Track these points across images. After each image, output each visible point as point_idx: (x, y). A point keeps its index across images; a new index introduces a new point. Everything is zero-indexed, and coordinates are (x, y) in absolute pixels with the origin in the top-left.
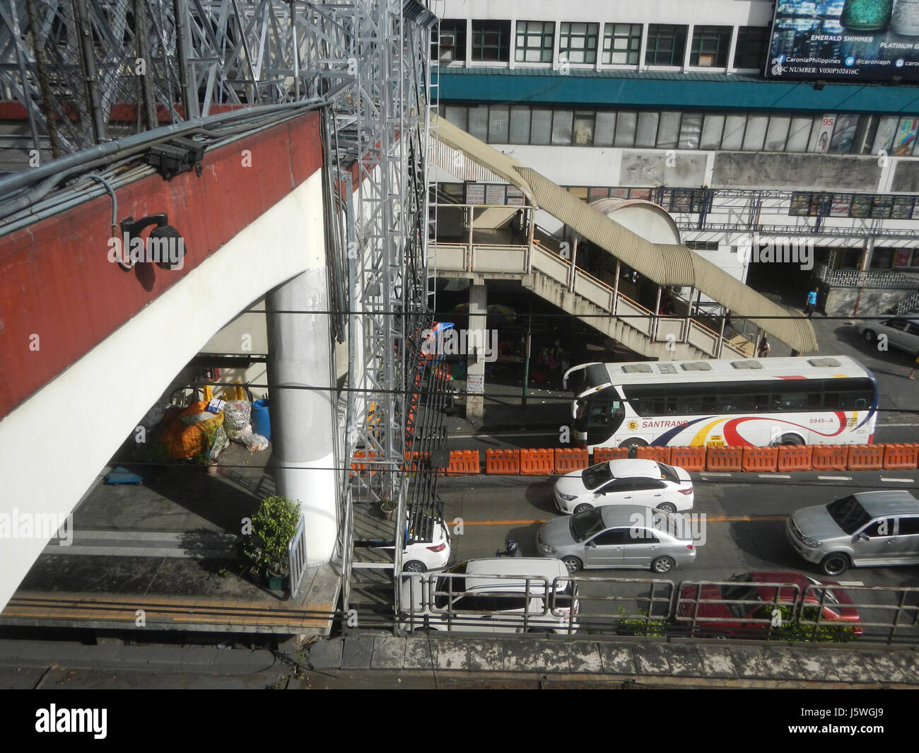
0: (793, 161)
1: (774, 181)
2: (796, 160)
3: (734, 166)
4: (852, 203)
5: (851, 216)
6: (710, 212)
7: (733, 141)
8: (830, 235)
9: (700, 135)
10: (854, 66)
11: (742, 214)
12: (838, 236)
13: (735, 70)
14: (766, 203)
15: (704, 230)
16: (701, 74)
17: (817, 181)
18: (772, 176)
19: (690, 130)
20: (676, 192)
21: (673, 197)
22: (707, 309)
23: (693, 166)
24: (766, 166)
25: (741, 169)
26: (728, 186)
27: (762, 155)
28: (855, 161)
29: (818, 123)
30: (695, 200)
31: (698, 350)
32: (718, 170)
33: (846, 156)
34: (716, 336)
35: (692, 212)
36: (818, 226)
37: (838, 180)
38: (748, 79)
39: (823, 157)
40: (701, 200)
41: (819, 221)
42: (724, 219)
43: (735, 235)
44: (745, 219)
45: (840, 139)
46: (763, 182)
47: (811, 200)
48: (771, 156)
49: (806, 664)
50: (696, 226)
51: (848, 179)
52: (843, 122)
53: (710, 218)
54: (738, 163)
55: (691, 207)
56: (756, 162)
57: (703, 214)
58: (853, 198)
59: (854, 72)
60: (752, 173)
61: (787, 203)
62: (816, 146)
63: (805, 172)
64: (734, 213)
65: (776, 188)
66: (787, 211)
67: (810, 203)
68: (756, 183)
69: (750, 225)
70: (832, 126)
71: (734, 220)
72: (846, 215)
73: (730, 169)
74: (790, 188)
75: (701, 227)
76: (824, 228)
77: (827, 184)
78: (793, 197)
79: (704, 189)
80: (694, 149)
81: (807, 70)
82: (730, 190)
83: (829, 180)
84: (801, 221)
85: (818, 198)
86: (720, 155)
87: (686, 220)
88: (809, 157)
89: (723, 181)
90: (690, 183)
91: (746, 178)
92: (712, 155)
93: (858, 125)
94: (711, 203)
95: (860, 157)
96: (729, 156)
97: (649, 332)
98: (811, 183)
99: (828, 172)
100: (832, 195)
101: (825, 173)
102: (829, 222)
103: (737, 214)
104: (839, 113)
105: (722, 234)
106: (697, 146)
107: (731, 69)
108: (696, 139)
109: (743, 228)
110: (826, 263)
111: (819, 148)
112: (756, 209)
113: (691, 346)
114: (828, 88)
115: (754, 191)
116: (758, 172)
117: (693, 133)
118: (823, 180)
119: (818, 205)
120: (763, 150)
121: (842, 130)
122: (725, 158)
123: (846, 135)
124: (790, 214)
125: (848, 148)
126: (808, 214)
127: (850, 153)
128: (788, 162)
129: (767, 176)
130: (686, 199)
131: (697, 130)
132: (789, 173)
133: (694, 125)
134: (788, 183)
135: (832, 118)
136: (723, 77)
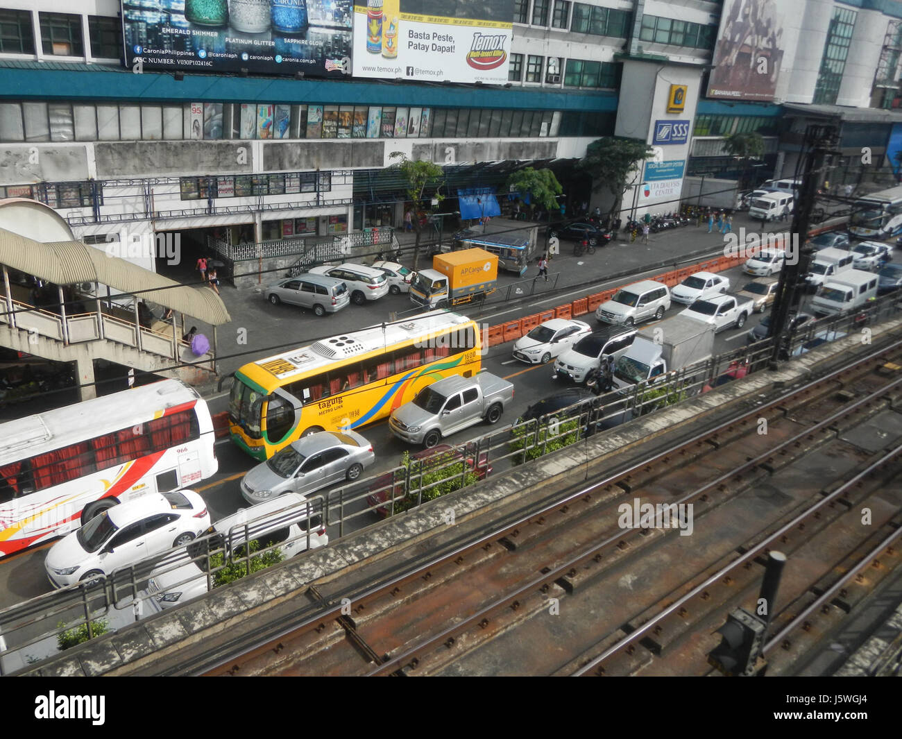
0: (173, 148)
1: (159, 169)
2: (176, 147)
3: (116, 156)
4: (235, 185)
5: (236, 196)
6: (102, 204)
7: (109, 131)
8: (222, 214)
9: (73, 125)
10: (207, 59)
11: (135, 203)
12: (230, 214)
13: (95, 60)
14: (157, 190)
15: (100, 223)
16: (59, 63)
17: (200, 166)
18: (157, 164)
19: (61, 121)
20: (60, 187)
21: (58, 192)
22: (121, 302)
23: (72, 158)
24: (149, 155)
25: (124, 159)
26: (115, 177)
27: (142, 145)
28: (228, 145)
29: (187, 111)
30: (83, 193)
31: (117, 343)
32: (101, 161)
33: (220, 141)
34: (132, 325)
35: (82, 205)
36: (210, 208)
37: (217, 165)
38: (110, 69)
39: (200, 143)
40: (90, 193)
41: (210, 203)
42: (120, 210)
43: (134, 224)
44: (141, 208)
45: (211, 126)
46: (149, 170)
47: (198, 184)
48: (151, 144)
49: (247, 596)
50: (91, 220)
51: (227, 162)
52: (210, 109)
53: (103, 210)
54: (120, 153)
55: (82, 201)
56: (138, 152)
57: (95, 208)
58: (235, 179)
59: (208, 64)
60: (137, 162)
61: (177, 189)
62: (191, 134)
63: (187, 158)
64: (128, 203)
65: (163, 175)
66: (179, 196)
67: (198, 188)
68: (143, 172)
69: (146, 213)
70: (201, 115)
71: (129, 210)
72: (233, 195)
73: (113, 160)
74: (176, 174)
75: (96, 219)
76: (215, 208)
77: (209, 168)
78: (180, 183)
79: (91, 181)
80: (70, 141)
81: (165, 61)
82: (118, 181)
83: (210, 164)
84: (194, 204)
85: (204, 182)
86: (99, 146)
87: (79, 215)
88: (187, 144)
89: (108, 172)
90: (74, 176)
91: (132, 168)
92: (90, 147)
93: (223, 112)
94: (102, 195)
95: (232, 142)
96: (109, 146)
97: (60, 336)
98: (195, 167)
99: (208, 157)
100: (215, 178)
101: (205, 159)
102: (218, 203)
103: (131, 204)
104: (205, 101)
105: (120, 225)
106: (72, 138)
107: (89, 58)
108: (69, 130)
109: (141, 216)
110: (225, 241)
111: (194, 135)
112: (148, 196)
113: (109, 340)
114: (188, 78)
115: (143, 180)
116: (142, 160)
117: (64, 125)
118: (204, 165)
119: (206, 188)
120: (142, 139)
121: (211, 117)
122: (104, 149)
123: (215, 122)
124: (182, 199)
125: (220, 134)
126: (199, 198)
127: (223, 139)
128: (169, 149)
129: (152, 165)
130: (73, 193)
131: (68, 121)
132: (172, 160)
133: (63, 116)
134: (174, 169)
135: (199, 106)
136: (83, 66)
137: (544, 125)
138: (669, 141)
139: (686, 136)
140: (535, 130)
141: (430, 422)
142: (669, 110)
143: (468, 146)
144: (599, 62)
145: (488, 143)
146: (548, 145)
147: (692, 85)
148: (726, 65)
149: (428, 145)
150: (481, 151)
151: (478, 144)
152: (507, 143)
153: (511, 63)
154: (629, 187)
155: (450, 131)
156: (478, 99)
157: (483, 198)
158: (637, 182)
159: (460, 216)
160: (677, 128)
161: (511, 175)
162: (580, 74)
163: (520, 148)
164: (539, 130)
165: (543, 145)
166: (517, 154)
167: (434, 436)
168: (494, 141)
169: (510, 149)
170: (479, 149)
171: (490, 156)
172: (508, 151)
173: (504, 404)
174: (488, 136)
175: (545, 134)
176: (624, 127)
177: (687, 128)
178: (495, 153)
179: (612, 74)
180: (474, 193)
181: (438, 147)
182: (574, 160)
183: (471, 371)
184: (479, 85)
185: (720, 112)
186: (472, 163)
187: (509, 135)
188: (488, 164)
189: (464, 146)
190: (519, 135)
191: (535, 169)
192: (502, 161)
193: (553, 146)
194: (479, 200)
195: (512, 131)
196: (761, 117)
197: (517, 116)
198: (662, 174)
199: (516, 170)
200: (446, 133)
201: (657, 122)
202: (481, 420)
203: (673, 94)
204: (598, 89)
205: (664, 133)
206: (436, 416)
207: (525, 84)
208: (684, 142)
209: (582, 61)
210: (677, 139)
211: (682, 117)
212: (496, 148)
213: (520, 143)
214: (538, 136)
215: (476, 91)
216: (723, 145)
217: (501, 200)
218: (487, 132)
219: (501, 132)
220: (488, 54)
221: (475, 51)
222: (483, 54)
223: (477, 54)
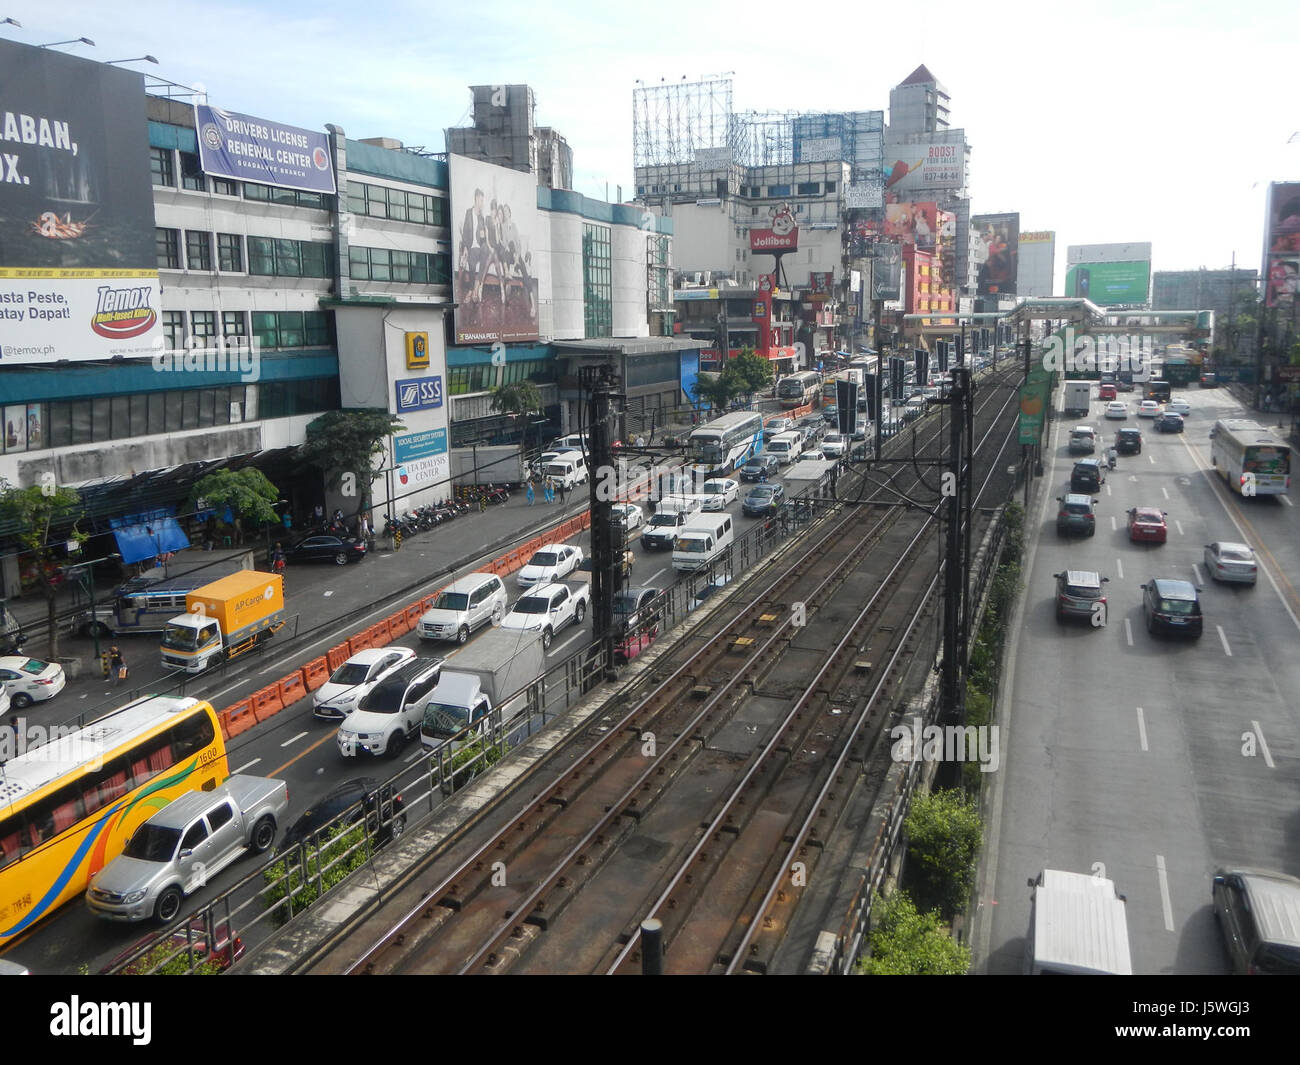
137: (235, 407)
138: (419, 406)
139: (441, 397)
140: (222, 414)
141: (159, 877)
142: (410, 366)
143: (116, 452)
144: (300, 312)
145: (149, 443)
146: (246, 434)
147: (433, 330)
148: (472, 301)
149: (47, 460)
150: (140, 457)
151: (133, 446)
152: (180, 440)
153: (165, 324)
154: (377, 475)
155: (83, 433)
156: (120, 382)
157: (156, 526)
158: (387, 466)
159: (121, 559)
160: (426, 387)
161: (196, 484)
162: (274, 330)
163: (203, 443)
164: (229, 415)
165: (238, 435)
166: (200, 453)
167: (173, 897)
168: (160, 438)
169: (188, 447)
170: (135, 453)
171: (157, 461)
172: (184, 450)
173: (276, 816)
174: (147, 432)
175: (239, 419)
176: (354, 394)
177: (440, 386)
178: (164, 456)
179: (322, 326)
180: (139, 521)
181: (64, 460)
182: (290, 448)
183: (213, 780)
184: (118, 362)
185: (477, 361)
186: (128, 476)
187: (182, 427)
188: (155, 473)
189: (110, 452)
190: (198, 426)
191: (233, 469)
192: (176, 466)
193: (254, 433)
194: (149, 531)
195: (185, 421)
196: (530, 361)
197: (189, 399)
198: (419, 450)
199: (202, 477)
201: (397, 383)
202: (245, 849)
203: (411, 344)
204: (306, 348)
205: (409, 396)
206: (170, 865)
208: (439, 405)
209: (274, 313)
210: (428, 402)
211: (429, 372)
212: (164, 449)
214: (229, 423)
215: (116, 370)
216: (490, 402)
217: (185, 524)
218: (143, 429)
219: (168, 425)
220: (126, 316)
221: (105, 313)
222: (118, 317)
223: (109, 317)
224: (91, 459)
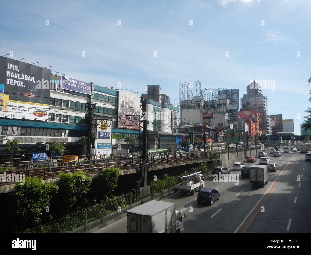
137: (63, 134)
138: (104, 138)
139: (110, 136)
140: (60, 135)
142: (102, 129)
143: (35, 139)
145: (43, 138)
146: (65, 139)
148: (122, 119)
149: (20, 138)
151: (39, 138)
152: (50, 138)
155: (29, 134)
157: (42, 154)
162: (74, 120)
164: (61, 135)
165: (63, 139)
166: (54, 140)
168: (45, 137)
169: (51, 140)
175: (64, 136)
177: (110, 134)
180: (38, 153)
181: (24, 138)
185: (123, 132)
187: (50, 136)
190: (54, 136)
193: (68, 139)
194: (40, 155)
195: (51, 135)
197: (53, 130)
198: (103, 147)
200: (27, 134)
201: (99, 132)
203: (103, 125)
204: (81, 124)
205: (102, 135)
207: (55, 122)
209: (75, 116)
210: (106, 137)
212: (46, 140)
213: (54, 138)
214: (61, 136)
217: (48, 155)
218: (42, 135)
219: (47, 135)
220: (41, 112)
221: (36, 111)
222: (39, 112)
223: (37, 112)
224: (30, 139)
